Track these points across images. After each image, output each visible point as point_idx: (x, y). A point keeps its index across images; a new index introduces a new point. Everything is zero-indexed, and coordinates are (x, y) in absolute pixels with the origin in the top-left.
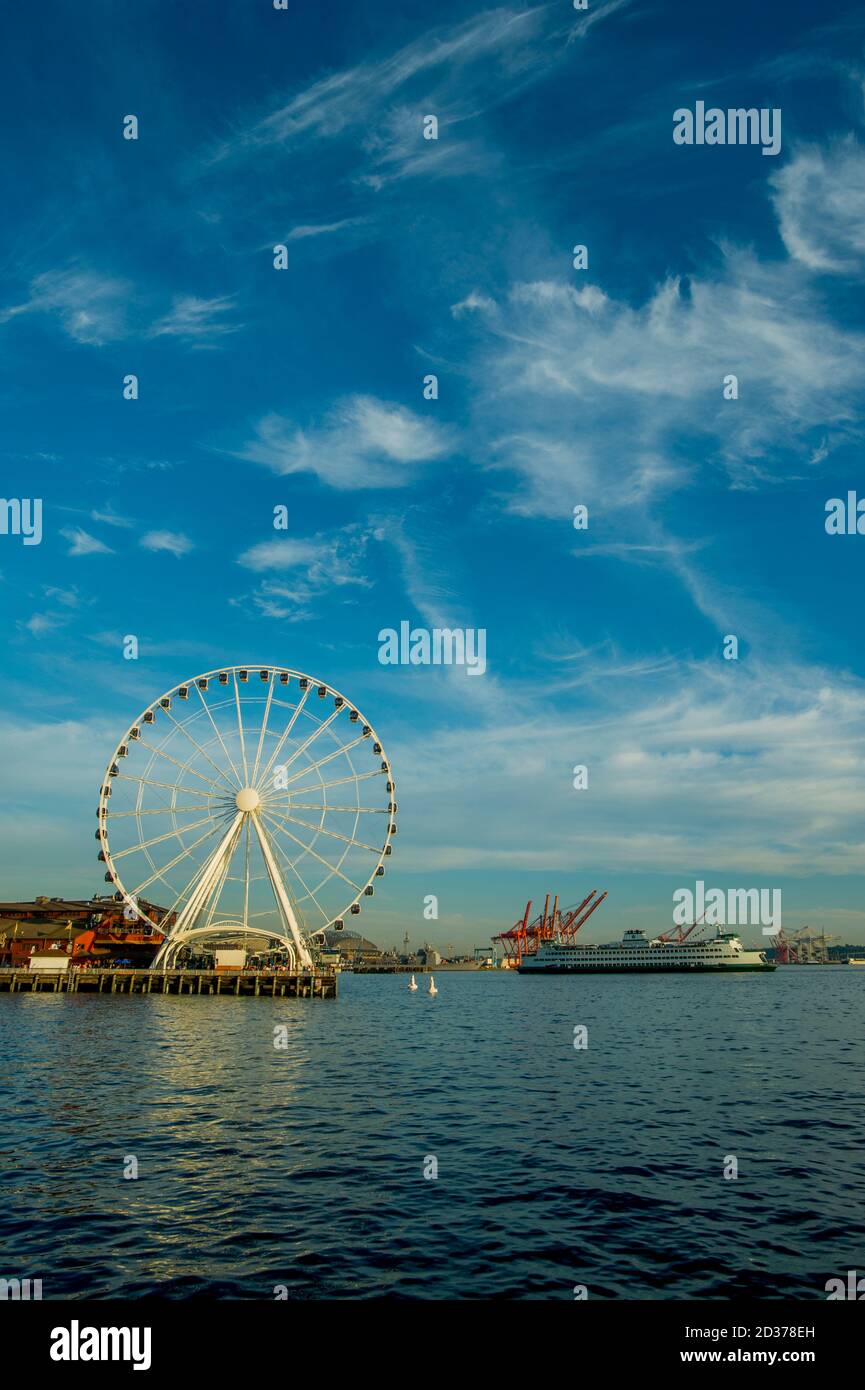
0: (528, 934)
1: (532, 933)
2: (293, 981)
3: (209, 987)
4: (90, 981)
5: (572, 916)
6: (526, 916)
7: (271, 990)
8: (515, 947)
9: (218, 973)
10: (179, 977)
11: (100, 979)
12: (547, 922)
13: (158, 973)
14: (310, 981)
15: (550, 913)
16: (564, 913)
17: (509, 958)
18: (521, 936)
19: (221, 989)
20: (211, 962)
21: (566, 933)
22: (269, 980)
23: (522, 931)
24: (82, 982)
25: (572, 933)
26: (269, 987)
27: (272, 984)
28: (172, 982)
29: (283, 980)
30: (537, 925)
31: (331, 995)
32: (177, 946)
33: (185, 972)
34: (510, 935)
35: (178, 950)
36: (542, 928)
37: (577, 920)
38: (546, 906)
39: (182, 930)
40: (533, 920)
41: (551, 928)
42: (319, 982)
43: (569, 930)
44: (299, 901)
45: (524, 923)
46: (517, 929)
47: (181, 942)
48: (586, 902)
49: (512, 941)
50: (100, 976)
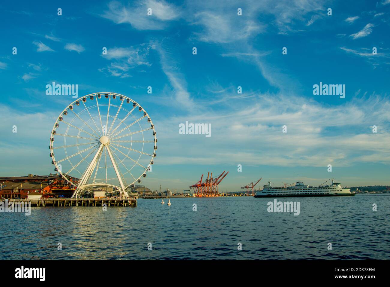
0: (202, 185)
1: (203, 185)
2: (122, 201)
3: (92, 204)
4: (50, 203)
5: (217, 180)
6: (201, 180)
7: (114, 205)
8: (197, 190)
9: (95, 199)
10: (82, 201)
11: (53, 202)
12: (208, 181)
13: (74, 199)
14: (127, 201)
15: (209, 178)
16: (214, 179)
17: (195, 193)
18: (199, 186)
19: (96, 205)
20: (93, 196)
21: (215, 185)
22: (113, 201)
23: (200, 185)
24: (47, 203)
25: (217, 185)
26: (113, 203)
27: (114, 203)
28: (79, 203)
29: (118, 201)
30: (205, 182)
31: (135, 206)
32: (80, 191)
33: (84, 199)
34: (196, 186)
35: (81, 192)
36: (207, 183)
37: (218, 181)
38: (208, 176)
39: (82, 185)
40: (203, 181)
41: (210, 184)
42: (130, 202)
43: (215, 184)
44: (123, 175)
45: (200, 182)
46: (198, 184)
47: (82, 189)
48: (221, 175)
49: (196, 188)
50: (54, 201)
